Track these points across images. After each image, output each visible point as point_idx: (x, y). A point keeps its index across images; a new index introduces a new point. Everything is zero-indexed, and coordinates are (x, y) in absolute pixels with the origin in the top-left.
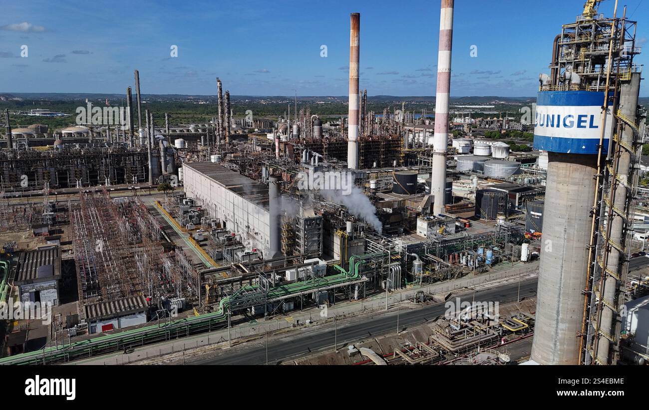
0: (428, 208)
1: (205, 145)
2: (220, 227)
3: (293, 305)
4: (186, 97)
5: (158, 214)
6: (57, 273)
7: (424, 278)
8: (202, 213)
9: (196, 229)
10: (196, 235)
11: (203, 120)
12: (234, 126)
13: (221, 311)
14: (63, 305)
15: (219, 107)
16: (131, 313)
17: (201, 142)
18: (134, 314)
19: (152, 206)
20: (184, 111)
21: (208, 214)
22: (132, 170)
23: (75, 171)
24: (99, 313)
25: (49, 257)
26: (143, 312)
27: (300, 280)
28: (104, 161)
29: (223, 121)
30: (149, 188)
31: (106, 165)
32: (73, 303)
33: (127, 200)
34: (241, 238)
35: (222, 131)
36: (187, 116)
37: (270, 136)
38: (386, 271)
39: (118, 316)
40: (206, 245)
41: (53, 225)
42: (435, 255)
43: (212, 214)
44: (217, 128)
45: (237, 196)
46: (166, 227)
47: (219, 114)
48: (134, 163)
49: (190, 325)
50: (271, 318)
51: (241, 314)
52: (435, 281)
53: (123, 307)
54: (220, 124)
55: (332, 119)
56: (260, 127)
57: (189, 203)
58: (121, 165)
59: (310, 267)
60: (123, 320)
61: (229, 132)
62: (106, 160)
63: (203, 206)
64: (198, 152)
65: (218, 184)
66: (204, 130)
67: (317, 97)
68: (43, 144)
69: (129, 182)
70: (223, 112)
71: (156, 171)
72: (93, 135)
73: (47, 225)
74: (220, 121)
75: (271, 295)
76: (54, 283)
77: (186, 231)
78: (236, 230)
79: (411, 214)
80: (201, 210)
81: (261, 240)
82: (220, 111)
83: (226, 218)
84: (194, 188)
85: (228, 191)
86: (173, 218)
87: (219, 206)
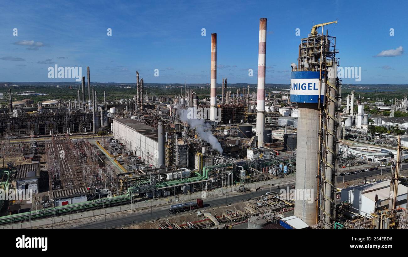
0: (254, 144)
1: (128, 111)
2: (133, 154)
3: (170, 193)
4: (120, 84)
5: (97, 148)
6: (38, 175)
7: (246, 180)
8: (123, 147)
9: (119, 156)
10: (118, 159)
11: (128, 97)
13: (129, 194)
14: (40, 193)
16: (78, 195)
17: (126, 109)
18: (80, 196)
19: (94, 144)
20: (117, 93)
21: (126, 147)
22: (83, 125)
23: (50, 125)
24: (61, 195)
25: (34, 168)
26: (85, 195)
27: (174, 179)
28: (67, 119)
30: (93, 134)
31: (68, 121)
32: (46, 192)
33: (79, 140)
34: (144, 160)
35: (139, 103)
36: (119, 95)
37: (168, 106)
38: (224, 176)
39: (71, 197)
40: (124, 164)
41: (36, 154)
42: (254, 168)
43: (129, 148)
44: (136, 101)
45: (142, 135)
46: (101, 155)
47: (137, 93)
48: (84, 120)
49: (111, 201)
50: (157, 199)
51: (140, 197)
52: (253, 182)
53: (74, 192)
54: (138, 99)
55: (208, 96)
56: (163, 101)
57: (115, 142)
58: (77, 121)
59: (180, 172)
60: (74, 199)
61: (143, 103)
62: (68, 118)
63: (124, 143)
64: (124, 115)
65: (132, 130)
66: (128, 102)
67: (200, 84)
68: (31, 110)
69: (82, 132)
71: (98, 125)
72: (61, 105)
73: (32, 153)
74: (138, 97)
75: (157, 187)
76: (36, 180)
77: (113, 157)
78: (141, 156)
79: (244, 147)
80: (122, 146)
81: (154, 160)
82: (138, 90)
83: (136, 149)
84: (119, 134)
85: (137, 133)
86: (106, 150)
87: (132, 142)
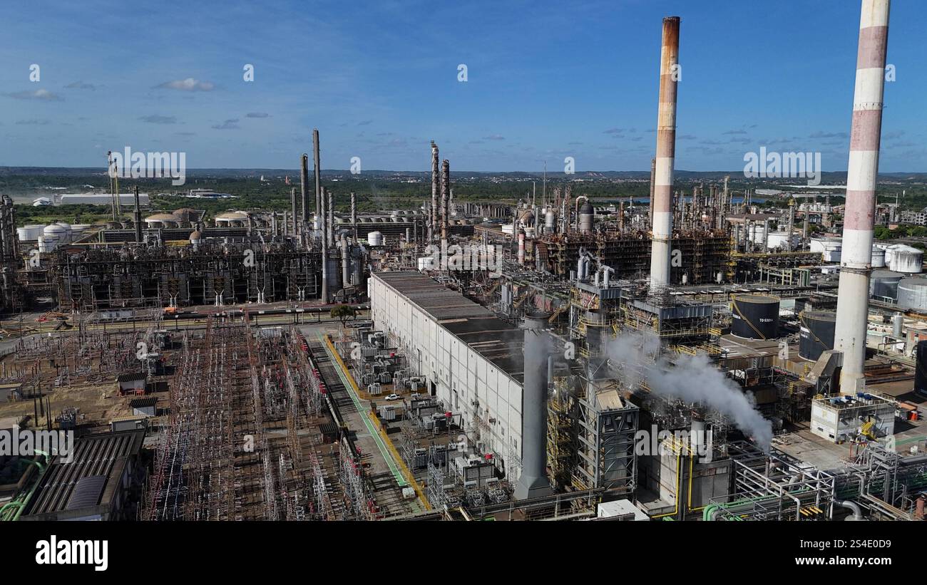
1: (411, 242)
2: (425, 392)
5: (325, 359)
6: (106, 497)
8: (397, 362)
9: (384, 394)
10: (383, 407)
11: (411, 205)
12: (454, 214)
15: (434, 185)
17: (405, 237)
19: (319, 343)
20: (386, 192)
21: (407, 364)
22: (298, 280)
23: (215, 280)
25: (110, 455)
28: (257, 265)
29: (438, 206)
30: (320, 310)
33: (279, 332)
34: (462, 421)
35: (437, 221)
36: (389, 199)
37: (508, 229)
40: (397, 430)
42: (880, 495)
43: (414, 365)
44: (430, 216)
45: (457, 341)
46: (334, 387)
47: (433, 196)
48: (301, 268)
54: (434, 211)
56: (491, 215)
57: (377, 341)
58: (282, 272)
61: (447, 222)
62: (260, 263)
63: (400, 348)
64: (400, 251)
65: (425, 314)
66: (410, 219)
69: (292, 300)
70: (438, 192)
71: (334, 282)
72: (253, 224)
73: (143, 376)
74: (434, 206)
77: (366, 397)
78: (454, 404)
79: (795, 388)
80: (395, 357)
81: (501, 436)
82: (434, 190)
83: (436, 378)
84: (387, 317)
85: (441, 329)
86: (349, 368)
87: (425, 353)
